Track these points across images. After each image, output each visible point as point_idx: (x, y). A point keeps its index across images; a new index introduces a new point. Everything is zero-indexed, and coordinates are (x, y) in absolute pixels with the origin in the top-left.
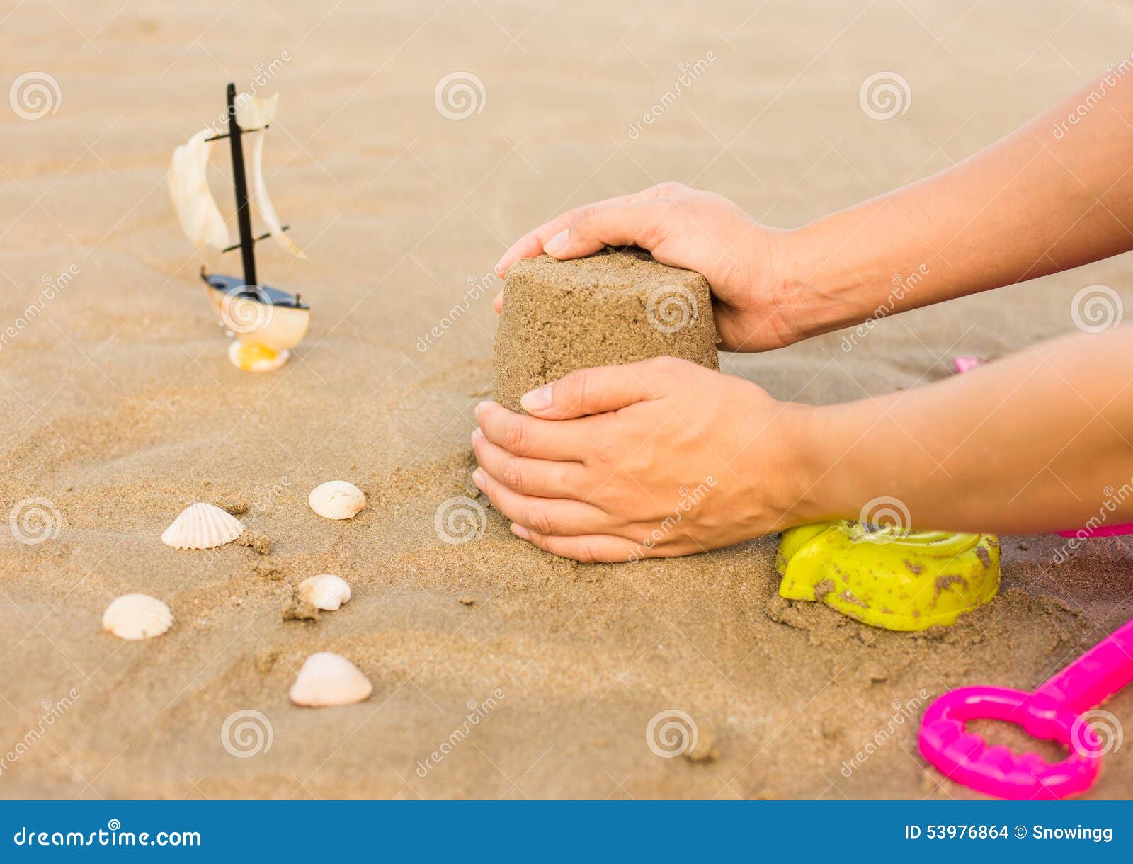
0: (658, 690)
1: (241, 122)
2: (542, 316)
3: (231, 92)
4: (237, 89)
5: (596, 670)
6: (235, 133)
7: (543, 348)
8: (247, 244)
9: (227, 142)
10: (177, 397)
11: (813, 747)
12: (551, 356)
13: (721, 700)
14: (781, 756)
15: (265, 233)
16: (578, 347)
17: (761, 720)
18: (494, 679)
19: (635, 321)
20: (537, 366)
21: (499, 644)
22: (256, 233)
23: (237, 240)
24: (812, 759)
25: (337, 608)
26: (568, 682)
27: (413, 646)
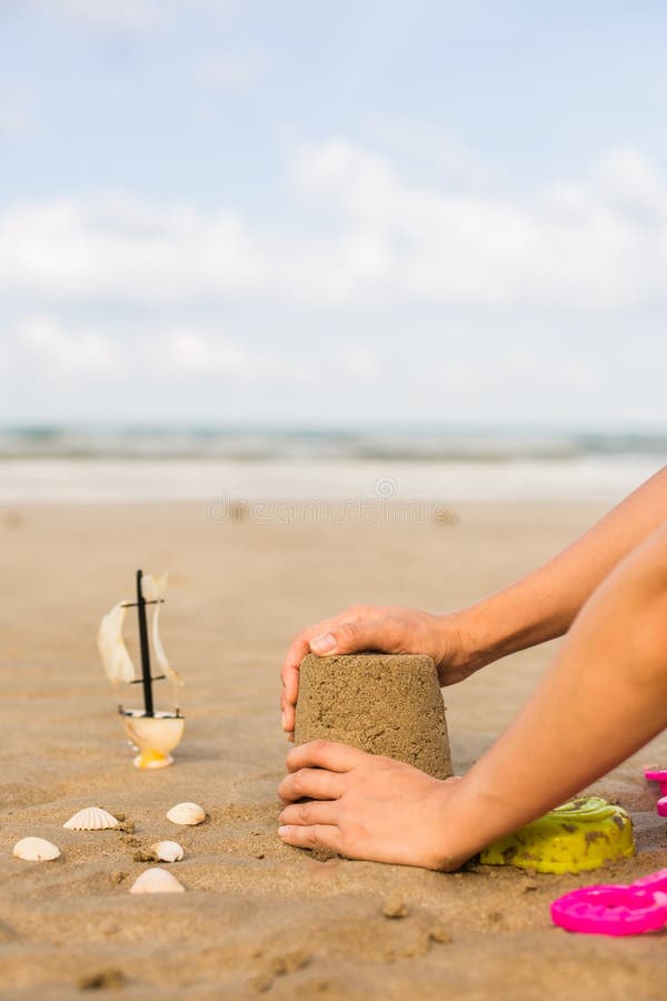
0: (377, 892)
1: (146, 595)
2: (319, 680)
3: (140, 575)
4: (144, 573)
5: (337, 884)
6: (142, 603)
7: (320, 700)
8: (147, 681)
9: (136, 609)
10: (95, 781)
11: (479, 923)
12: (326, 704)
13: (419, 896)
14: (456, 924)
15: (160, 675)
16: (342, 696)
17: (444, 905)
18: (269, 889)
19: (379, 678)
20: (317, 714)
21: (275, 871)
22: (154, 674)
23: (141, 677)
24: (478, 929)
25: (173, 860)
26: (318, 890)
27: (218, 875)
